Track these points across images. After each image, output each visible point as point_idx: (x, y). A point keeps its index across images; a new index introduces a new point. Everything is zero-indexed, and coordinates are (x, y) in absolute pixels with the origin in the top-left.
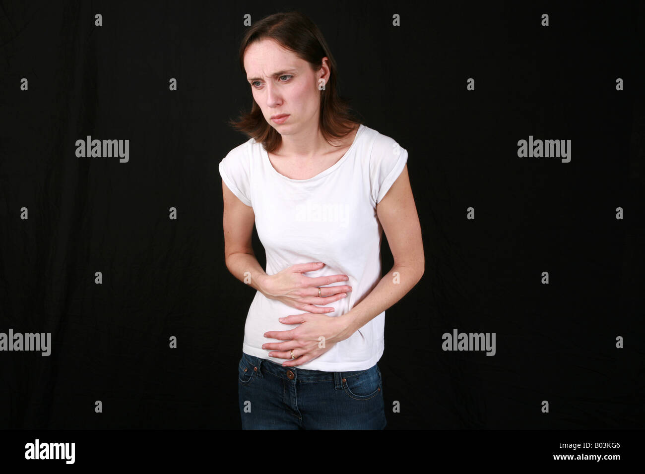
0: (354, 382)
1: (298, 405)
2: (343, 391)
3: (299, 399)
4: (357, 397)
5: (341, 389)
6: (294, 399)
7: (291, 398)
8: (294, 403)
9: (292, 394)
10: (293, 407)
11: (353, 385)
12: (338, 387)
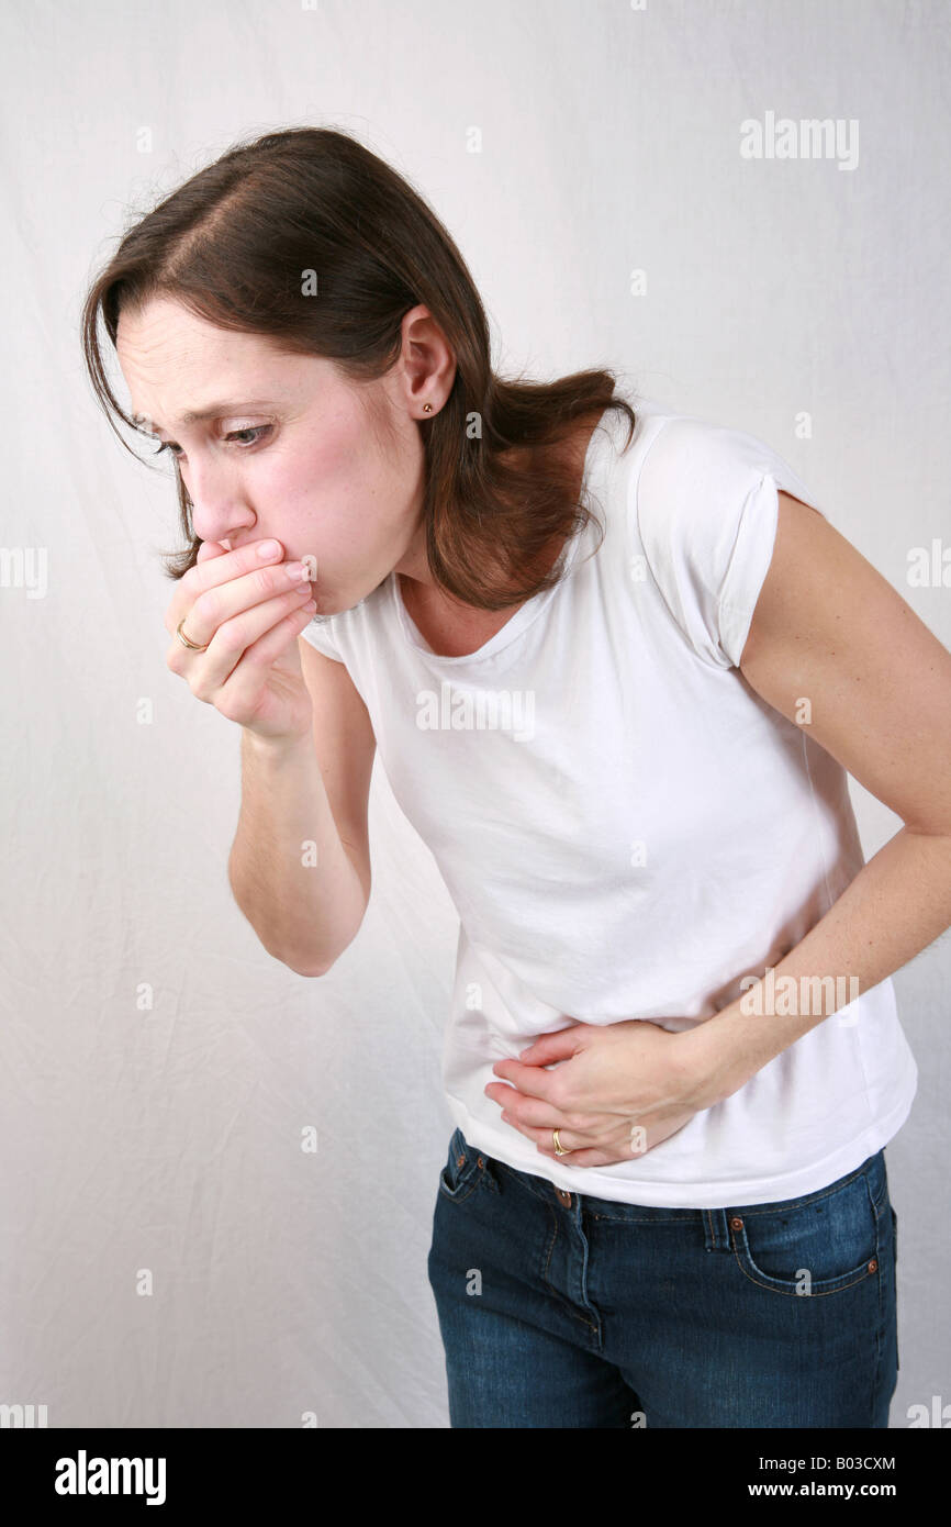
0: (771, 1232)
1: (588, 1292)
2: (729, 1259)
3: (593, 1271)
4: (776, 1286)
5: (723, 1250)
6: (578, 1271)
7: (570, 1264)
8: (577, 1284)
9: (576, 1252)
10: (573, 1294)
11: (766, 1243)
12: (715, 1243)
